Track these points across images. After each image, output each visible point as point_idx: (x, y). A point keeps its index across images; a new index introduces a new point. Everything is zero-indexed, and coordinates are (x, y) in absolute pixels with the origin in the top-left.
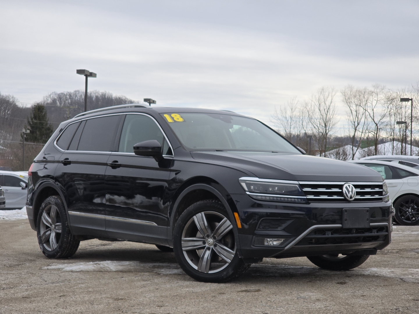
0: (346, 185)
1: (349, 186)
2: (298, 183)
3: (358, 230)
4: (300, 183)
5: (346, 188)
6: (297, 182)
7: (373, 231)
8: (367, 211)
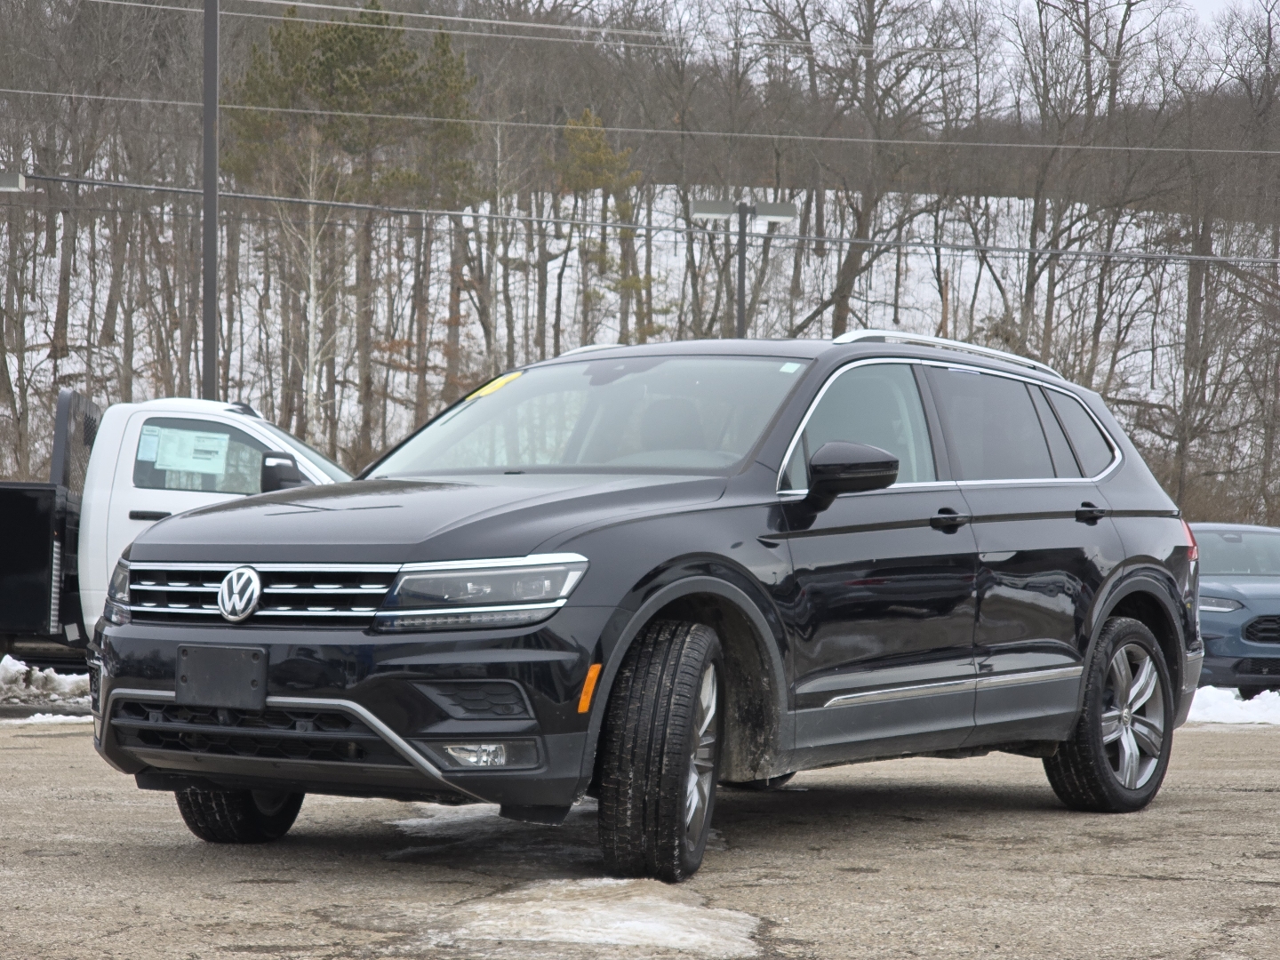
0: (234, 574)
1: (240, 576)
2: (129, 567)
3: (237, 716)
5: (230, 582)
7: (298, 724)
8: (255, 655)
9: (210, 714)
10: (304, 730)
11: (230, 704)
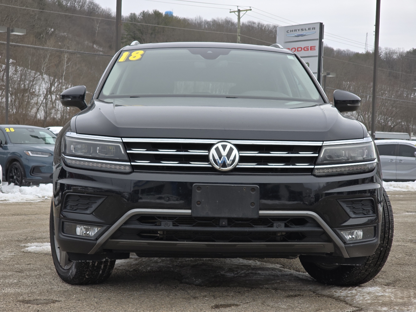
0: (219, 145)
1: (224, 147)
2: (121, 141)
4: (124, 141)
5: (217, 149)
6: (120, 139)
7: (275, 224)
8: (253, 189)
9: (215, 221)
10: (279, 228)
11: (227, 215)
